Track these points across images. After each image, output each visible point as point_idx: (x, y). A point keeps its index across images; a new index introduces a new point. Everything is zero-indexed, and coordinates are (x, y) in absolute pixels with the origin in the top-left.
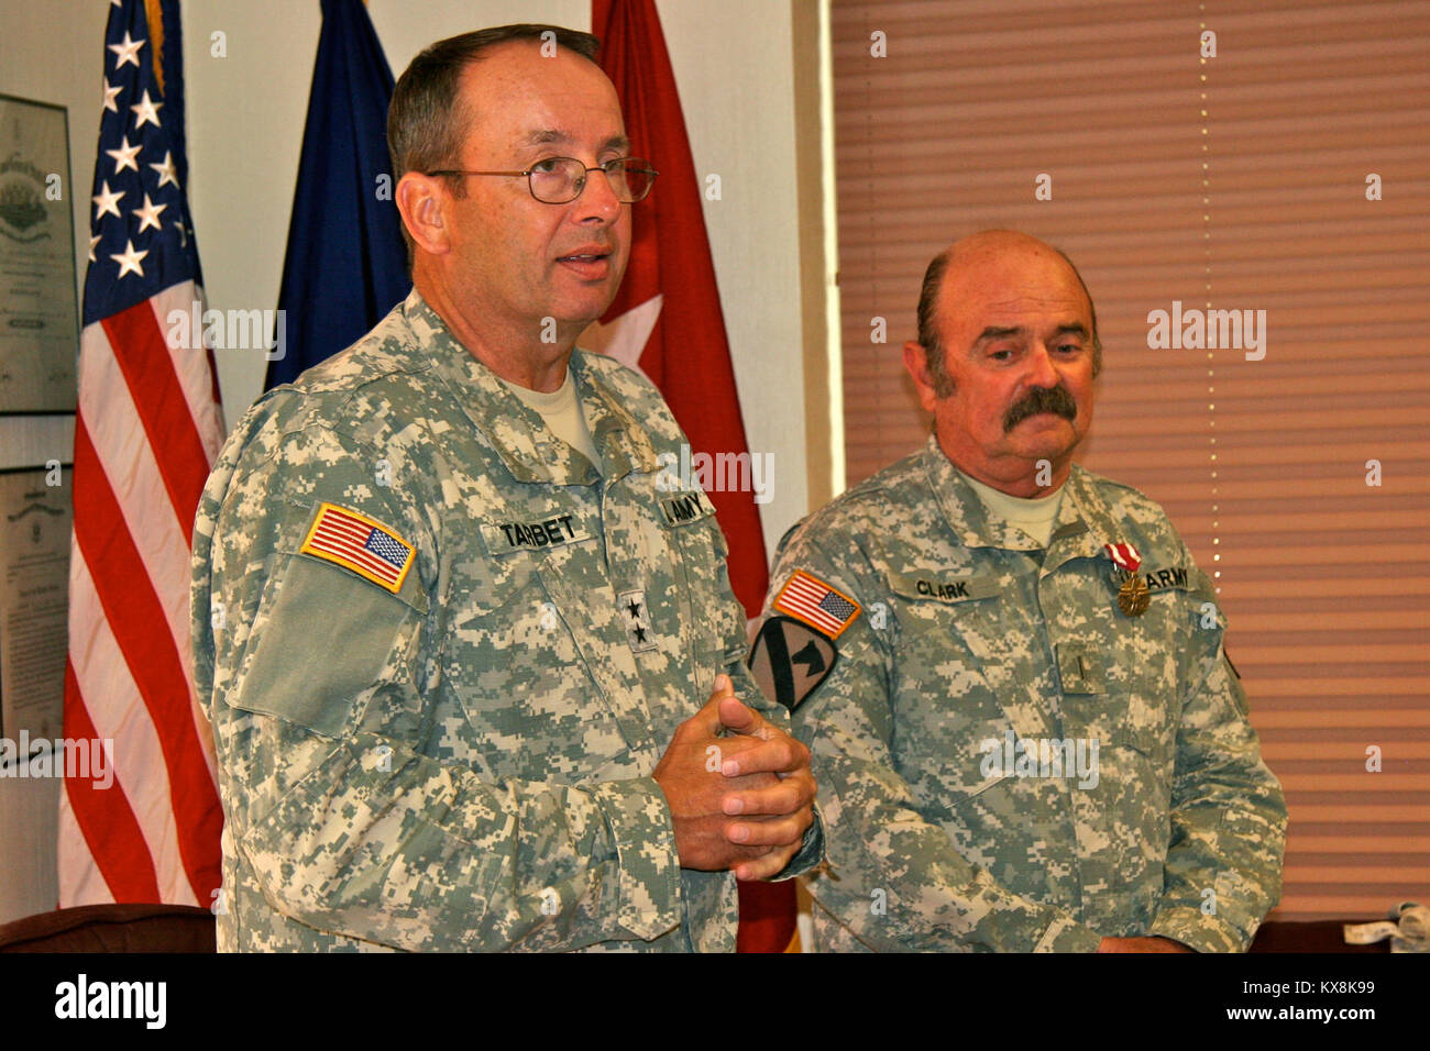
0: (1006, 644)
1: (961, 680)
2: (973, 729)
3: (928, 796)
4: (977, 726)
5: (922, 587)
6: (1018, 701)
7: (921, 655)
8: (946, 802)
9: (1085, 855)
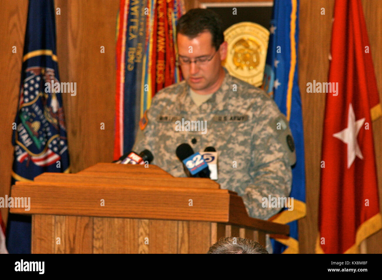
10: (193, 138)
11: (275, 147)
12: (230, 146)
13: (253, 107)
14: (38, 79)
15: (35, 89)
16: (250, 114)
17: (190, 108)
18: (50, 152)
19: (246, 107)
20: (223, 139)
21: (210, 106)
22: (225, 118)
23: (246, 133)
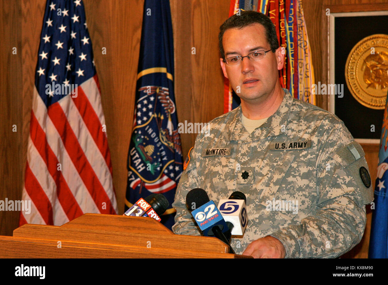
10: (244, 171)
11: (344, 179)
12: (290, 179)
13: (319, 131)
14: (152, 99)
15: (148, 110)
16: (315, 139)
17: (240, 136)
18: (165, 178)
19: (310, 130)
20: (281, 171)
21: (265, 132)
22: (284, 145)
23: (310, 163)
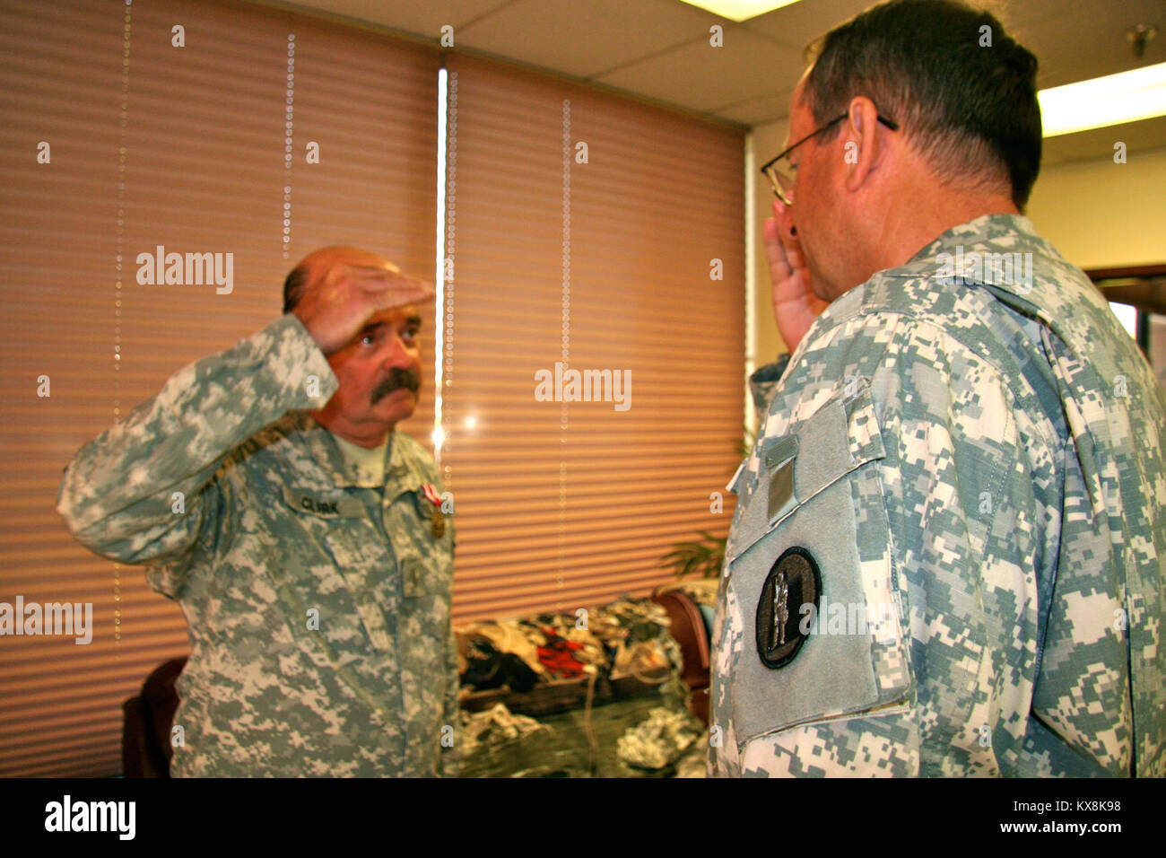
0: (362, 556)
1: (330, 580)
2: (334, 620)
3: (296, 668)
4: (336, 618)
5: (306, 503)
6: (368, 601)
7: (302, 556)
8: (314, 674)
9: (409, 718)
